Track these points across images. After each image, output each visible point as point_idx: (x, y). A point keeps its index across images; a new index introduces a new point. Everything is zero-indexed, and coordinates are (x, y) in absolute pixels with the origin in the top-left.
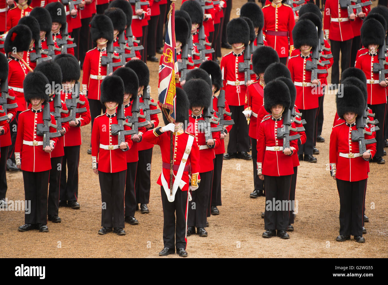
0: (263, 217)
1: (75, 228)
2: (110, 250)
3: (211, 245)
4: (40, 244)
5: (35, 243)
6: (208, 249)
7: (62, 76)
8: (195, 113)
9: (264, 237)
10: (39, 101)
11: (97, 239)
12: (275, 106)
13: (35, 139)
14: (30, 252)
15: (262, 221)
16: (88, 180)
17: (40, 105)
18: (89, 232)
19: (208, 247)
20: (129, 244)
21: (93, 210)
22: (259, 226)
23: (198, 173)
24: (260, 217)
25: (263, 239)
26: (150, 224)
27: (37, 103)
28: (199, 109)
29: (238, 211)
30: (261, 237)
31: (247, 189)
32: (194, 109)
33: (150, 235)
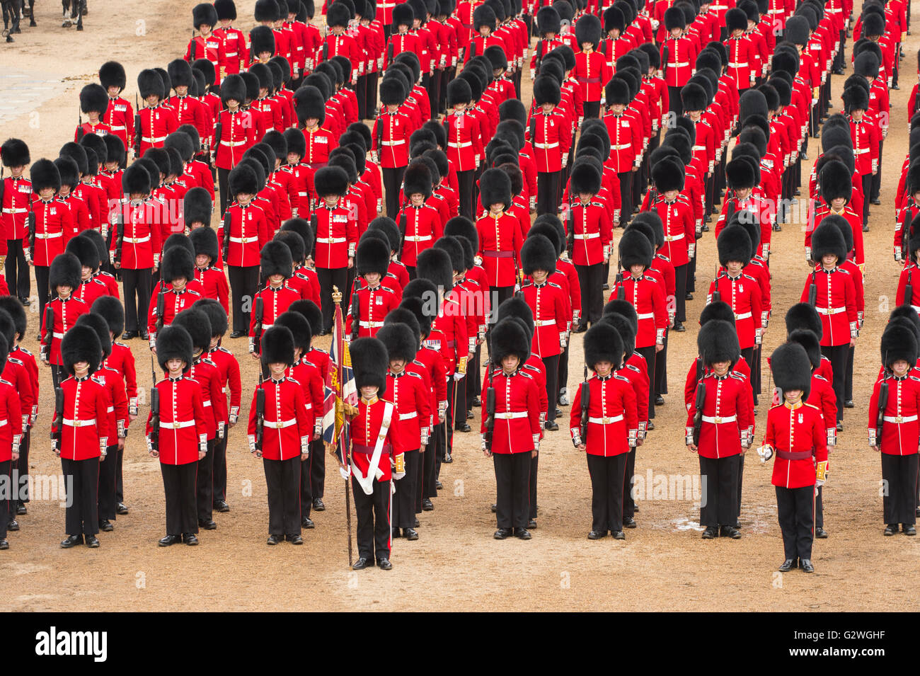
0: (493, 511)
1: (236, 537)
2: (285, 564)
3: (423, 552)
4: (189, 560)
5: (182, 559)
6: (420, 558)
7: (211, 328)
8: (394, 370)
9: (497, 538)
10: (180, 364)
11: (267, 550)
12: (506, 357)
13: (176, 420)
14: (176, 571)
15: (493, 516)
16: (250, 469)
17: (181, 370)
18: (256, 540)
19: (420, 556)
20: (311, 556)
21: (259, 511)
22: (490, 523)
23: (403, 454)
24: (490, 510)
25: (495, 540)
26: (338, 526)
27: (177, 367)
28: (401, 363)
29: (458, 504)
30: (492, 538)
31: (471, 473)
32: (393, 364)
33: (339, 541)
